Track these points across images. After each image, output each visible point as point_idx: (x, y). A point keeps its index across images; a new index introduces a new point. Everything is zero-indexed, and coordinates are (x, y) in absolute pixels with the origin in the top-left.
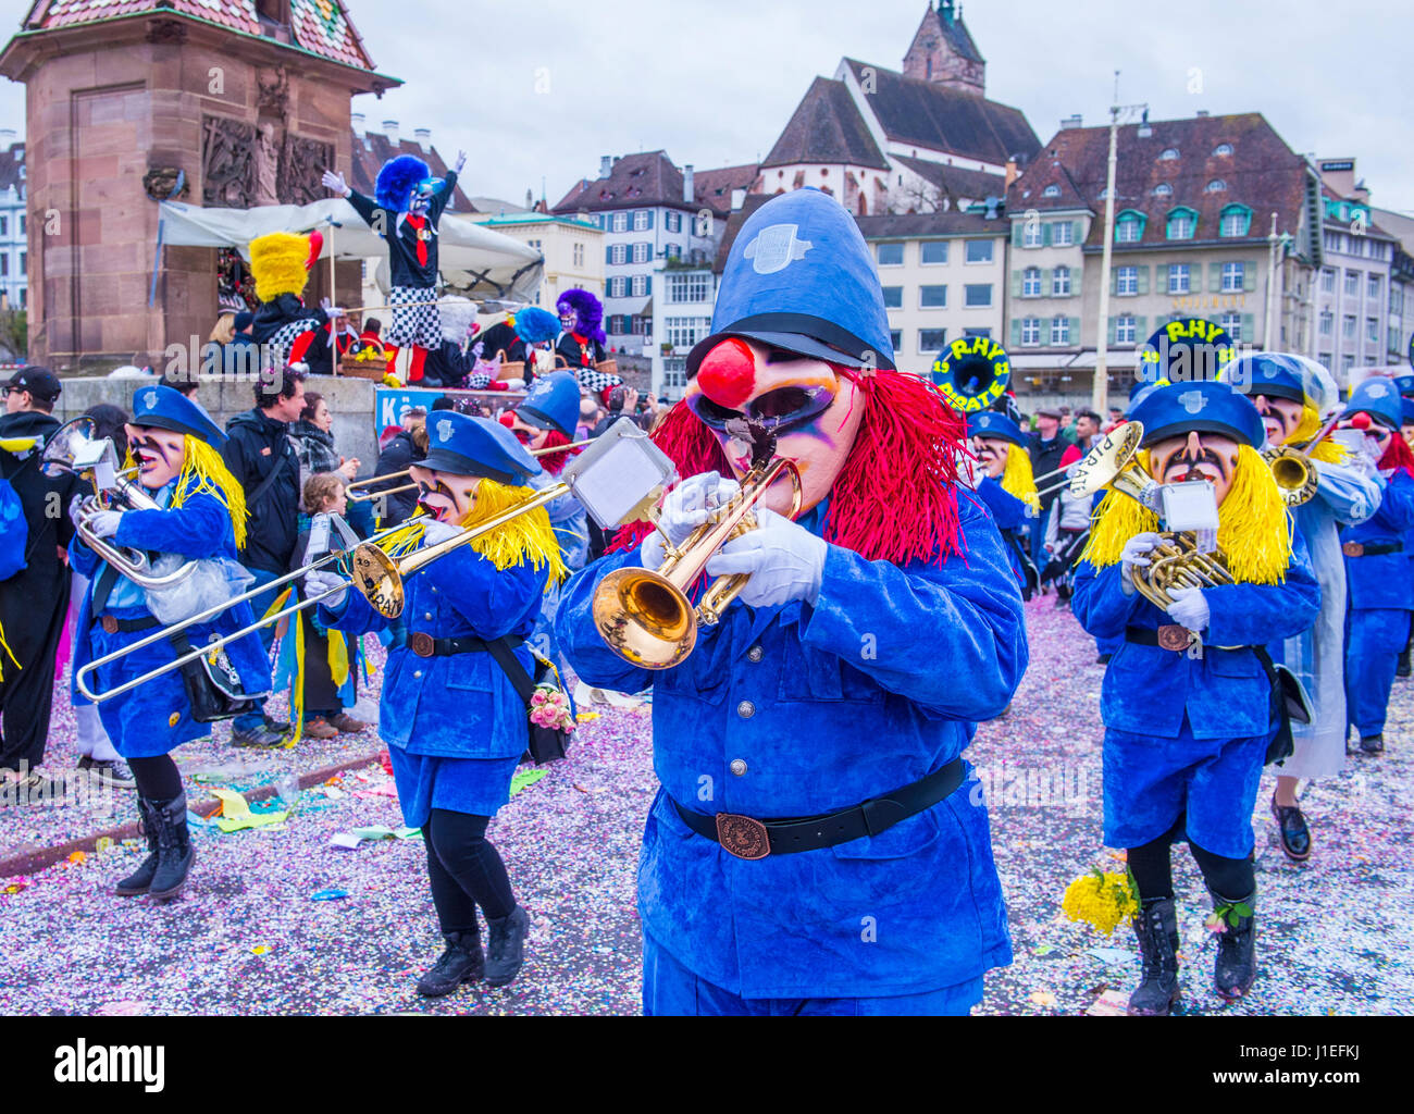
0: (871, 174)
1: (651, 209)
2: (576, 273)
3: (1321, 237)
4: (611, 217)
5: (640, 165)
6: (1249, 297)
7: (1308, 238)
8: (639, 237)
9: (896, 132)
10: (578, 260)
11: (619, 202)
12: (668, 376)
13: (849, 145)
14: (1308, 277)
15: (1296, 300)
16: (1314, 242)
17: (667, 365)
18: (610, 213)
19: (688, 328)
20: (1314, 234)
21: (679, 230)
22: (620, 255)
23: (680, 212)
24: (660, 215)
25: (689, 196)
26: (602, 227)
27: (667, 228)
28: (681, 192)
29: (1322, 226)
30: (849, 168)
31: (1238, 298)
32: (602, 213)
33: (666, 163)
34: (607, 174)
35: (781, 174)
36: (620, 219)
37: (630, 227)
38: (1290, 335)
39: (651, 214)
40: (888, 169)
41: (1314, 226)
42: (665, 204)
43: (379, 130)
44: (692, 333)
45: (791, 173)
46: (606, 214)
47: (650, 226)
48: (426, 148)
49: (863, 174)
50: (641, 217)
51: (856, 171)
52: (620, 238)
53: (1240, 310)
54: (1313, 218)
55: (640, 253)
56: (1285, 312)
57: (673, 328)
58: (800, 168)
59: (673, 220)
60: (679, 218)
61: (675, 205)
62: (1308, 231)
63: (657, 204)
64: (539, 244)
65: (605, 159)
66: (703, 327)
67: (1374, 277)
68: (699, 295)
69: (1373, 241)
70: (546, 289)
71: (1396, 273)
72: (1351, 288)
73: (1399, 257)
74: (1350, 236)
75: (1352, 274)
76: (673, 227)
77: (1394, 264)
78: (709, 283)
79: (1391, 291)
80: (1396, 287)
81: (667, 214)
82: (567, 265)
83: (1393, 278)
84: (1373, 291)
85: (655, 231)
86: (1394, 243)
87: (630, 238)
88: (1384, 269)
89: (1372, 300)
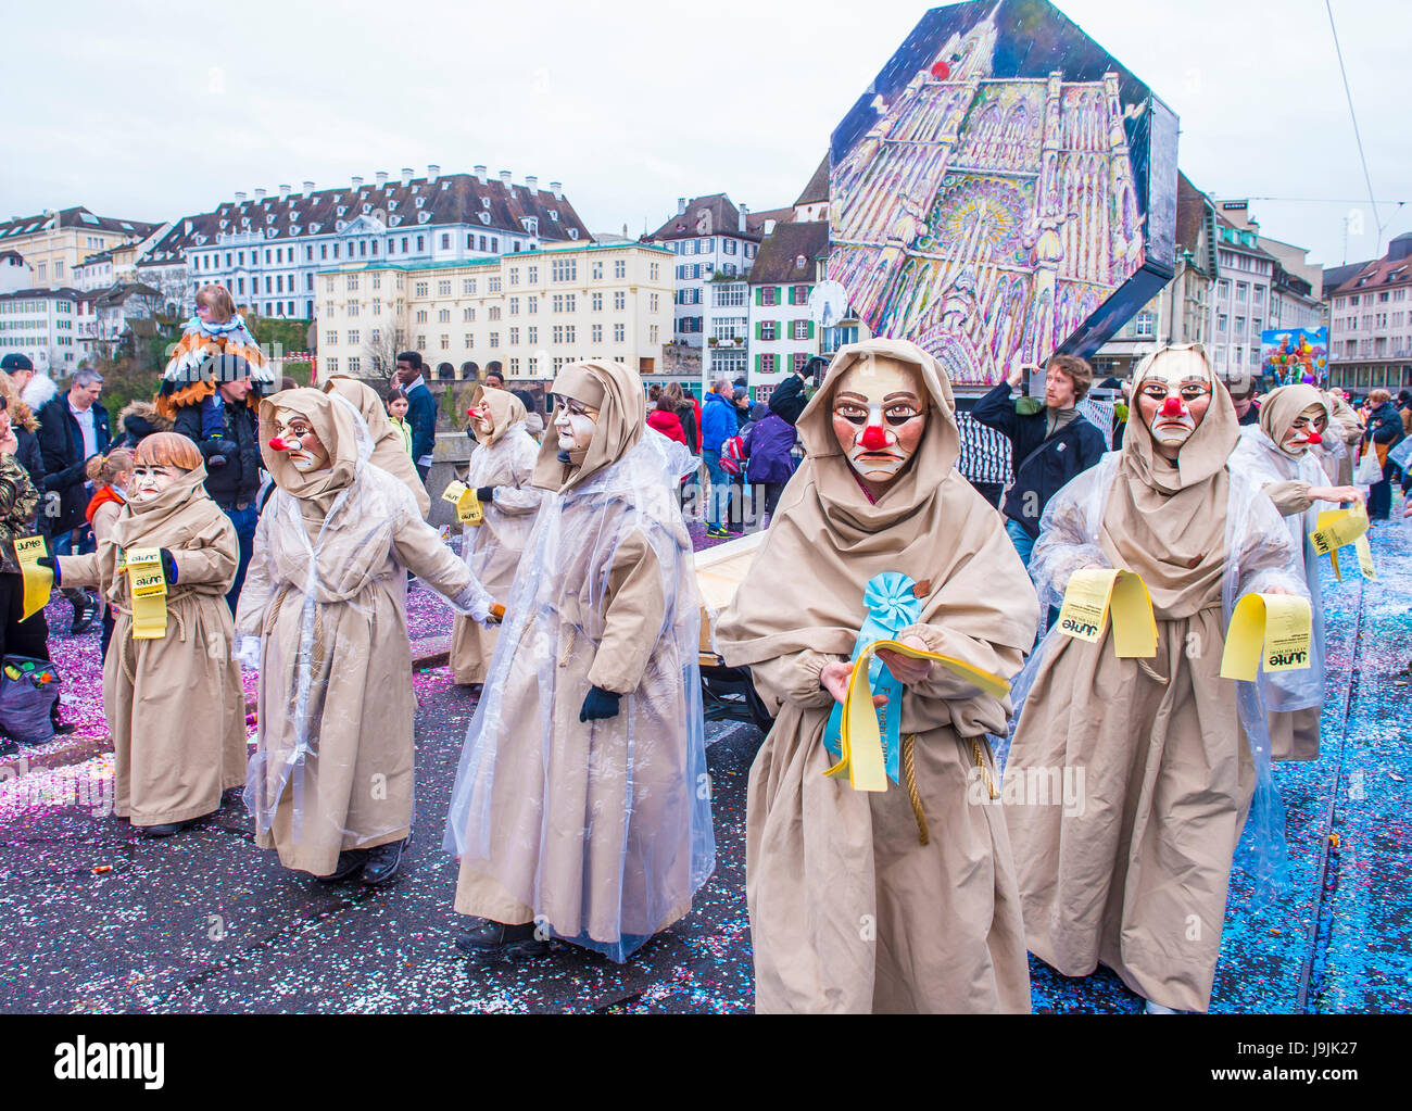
1: (712, 238)
2: (653, 285)
3: (1218, 256)
4: (684, 244)
5: (706, 204)
7: (1207, 256)
8: (704, 259)
10: (654, 275)
11: (689, 232)
12: (714, 363)
14: (1207, 286)
15: (1196, 303)
16: (1212, 259)
17: (714, 356)
18: (683, 240)
19: (730, 326)
20: (1211, 253)
21: (734, 253)
22: (690, 272)
23: (735, 240)
24: (719, 242)
25: (742, 227)
26: (676, 252)
27: (725, 251)
28: (736, 225)
29: (1217, 247)
32: (676, 241)
33: (727, 203)
34: (683, 212)
35: (810, 210)
36: (690, 244)
37: (697, 251)
38: (1190, 330)
39: (712, 241)
41: (1211, 247)
42: (723, 234)
43: (522, 183)
44: (732, 329)
45: (817, 208)
46: (679, 241)
47: (712, 250)
48: (558, 197)
50: (705, 244)
52: (690, 259)
54: (1211, 240)
56: (1187, 313)
57: (719, 326)
58: (824, 204)
59: (729, 245)
60: (735, 244)
61: (732, 234)
62: (1206, 250)
63: (718, 235)
64: (624, 263)
65: (681, 200)
66: (741, 325)
67: (1259, 288)
68: (738, 300)
69: (1257, 259)
70: (629, 298)
71: (1275, 284)
72: (1241, 296)
73: (1279, 273)
74: (1240, 256)
75: (1242, 285)
76: (729, 250)
77: (1274, 278)
78: (746, 291)
79: (1272, 298)
80: (1276, 295)
81: (725, 241)
82: (645, 279)
83: (1273, 289)
84: (1258, 299)
85: (717, 255)
86: (1274, 262)
87: (697, 259)
88: (1266, 282)
89: (1256, 305)
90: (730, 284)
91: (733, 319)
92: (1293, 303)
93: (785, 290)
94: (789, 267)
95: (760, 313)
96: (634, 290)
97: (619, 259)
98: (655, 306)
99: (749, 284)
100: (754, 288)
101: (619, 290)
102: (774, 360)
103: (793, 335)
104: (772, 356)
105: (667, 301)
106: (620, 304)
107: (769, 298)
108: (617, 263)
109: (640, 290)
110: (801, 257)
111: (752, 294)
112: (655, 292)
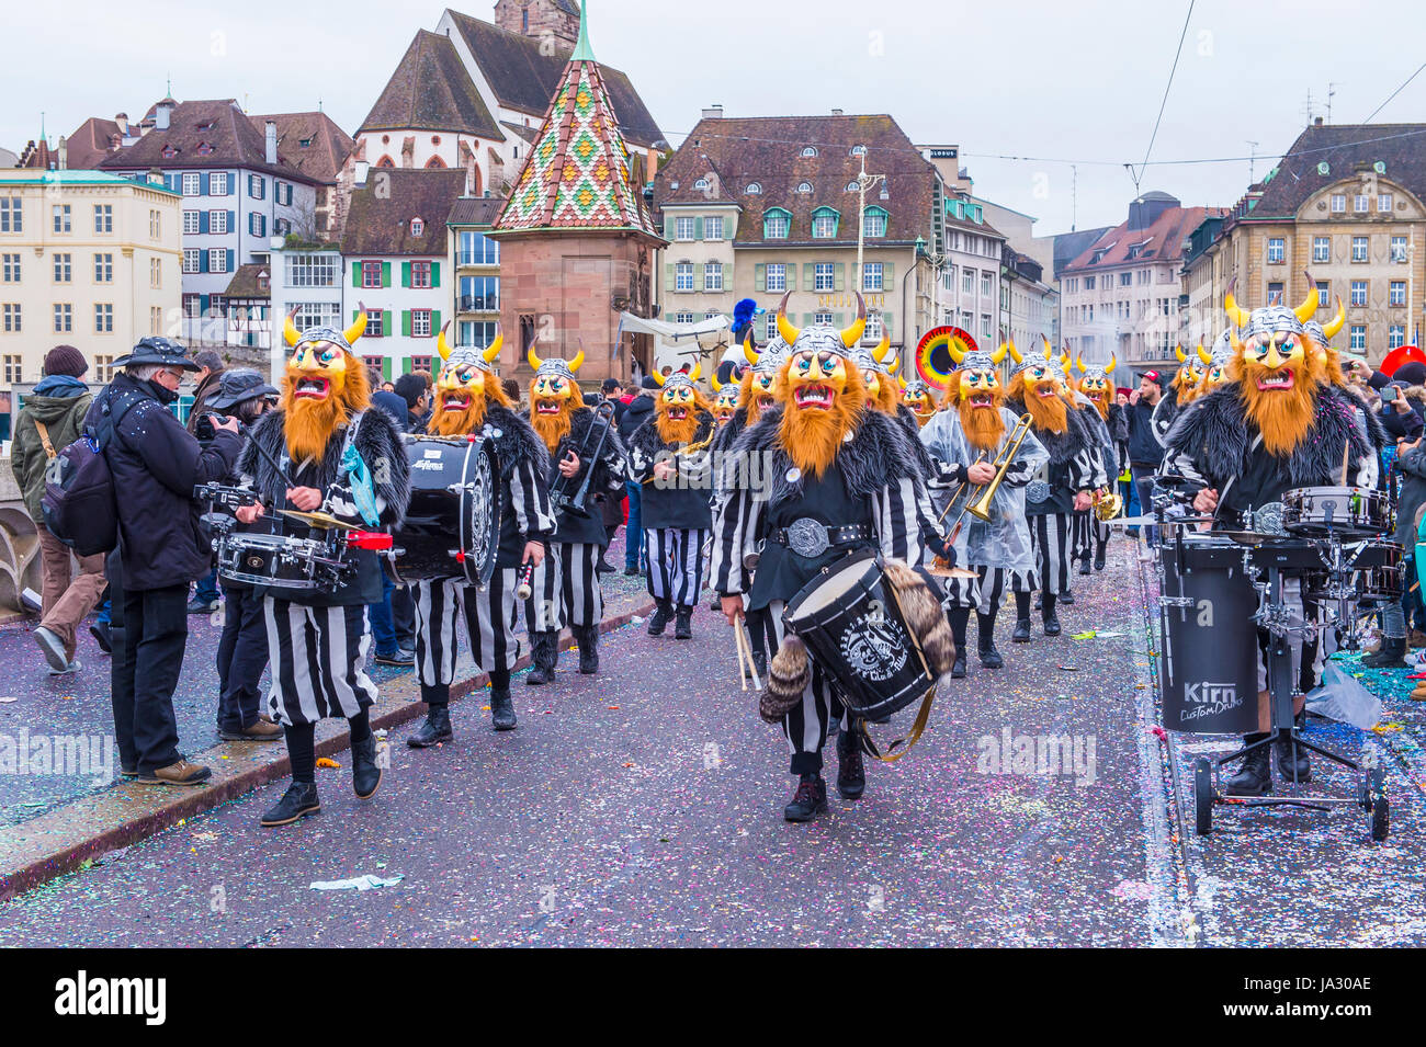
0: (485, 144)
1: (230, 171)
2: (154, 245)
3: (945, 237)
4: (180, 179)
5: (206, 116)
6: (888, 296)
8: (215, 204)
9: (508, 99)
10: (155, 230)
11: (186, 159)
13: (460, 111)
14: (935, 276)
16: (940, 242)
18: (180, 172)
19: (313, 315)
21: (263, 197)
22: (192, 223)
23: (263, 176)
24: (242, 177)
26: (170, 190)
27: (250, 193)
28: (262, 152)
29: (945, 226)
30: (463, 137)
31: (878, 297)
32: (167, 173)
33: (239, 115)
34: (165, 124)
35: (386, 140)
36: (191, 180)
37: (205, 190)
39: (230, 178)
40: (503, 140)
42: (248, 167)
45: (398, 139)
46: (173, 173)
47: (230, 191)
49: (476, 144)
50: (218, 180)
51: (470, 140)
52: (192, 203)
53: (880, 309)
54: (938, 219)
55: (218, 222)
56: (920, 312)
58: (409, 134)
59: (256, 185)
60: (263, 181)
61: (258, 167)
63: (239, 167)
64: (109, 209)
66: (331, 314)
67: (987, 274)
68: (324, 278)
69: (985, 238)
70: (119, 263)
71: (1005, 270)
72: (967, 286)
73: (1008, 254)
74: (966, 235)
75: (969, 272)
76: (256, 193)
77: (1003, 263)
78: (337, 265)
79: (1002, 288)
80: (1005, 283)
81: (250, 178)
82: (143, 237)
83: (1003, 276)
84: (986, 286)
85: (236, 197)
86: (1003, 242)
87: (205, 204)
88: (995, 267)
89: (985, 297)
90: (313, 254)
91: (318, 305)
92: (1025, 293)
93: (397, 266)
94: (400, 232)
95: (358, 297)
96: (128, 252)
97: (103, 202)
98: (156, 278)
99: (344, 255)
100: (349, 263)
101: (103, 251)
102: (383, 364)
103: (411, 331)
104: (378, 360)
105: (171, 268)
106: (103, 272)
107: (373, 277)
108: (98, 209)
109: (137, 252)
110: (417, 220)
111: (346, 270)
112: (157, 255)
